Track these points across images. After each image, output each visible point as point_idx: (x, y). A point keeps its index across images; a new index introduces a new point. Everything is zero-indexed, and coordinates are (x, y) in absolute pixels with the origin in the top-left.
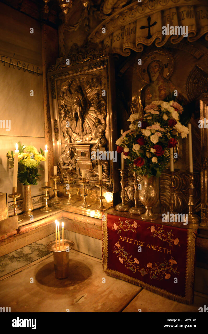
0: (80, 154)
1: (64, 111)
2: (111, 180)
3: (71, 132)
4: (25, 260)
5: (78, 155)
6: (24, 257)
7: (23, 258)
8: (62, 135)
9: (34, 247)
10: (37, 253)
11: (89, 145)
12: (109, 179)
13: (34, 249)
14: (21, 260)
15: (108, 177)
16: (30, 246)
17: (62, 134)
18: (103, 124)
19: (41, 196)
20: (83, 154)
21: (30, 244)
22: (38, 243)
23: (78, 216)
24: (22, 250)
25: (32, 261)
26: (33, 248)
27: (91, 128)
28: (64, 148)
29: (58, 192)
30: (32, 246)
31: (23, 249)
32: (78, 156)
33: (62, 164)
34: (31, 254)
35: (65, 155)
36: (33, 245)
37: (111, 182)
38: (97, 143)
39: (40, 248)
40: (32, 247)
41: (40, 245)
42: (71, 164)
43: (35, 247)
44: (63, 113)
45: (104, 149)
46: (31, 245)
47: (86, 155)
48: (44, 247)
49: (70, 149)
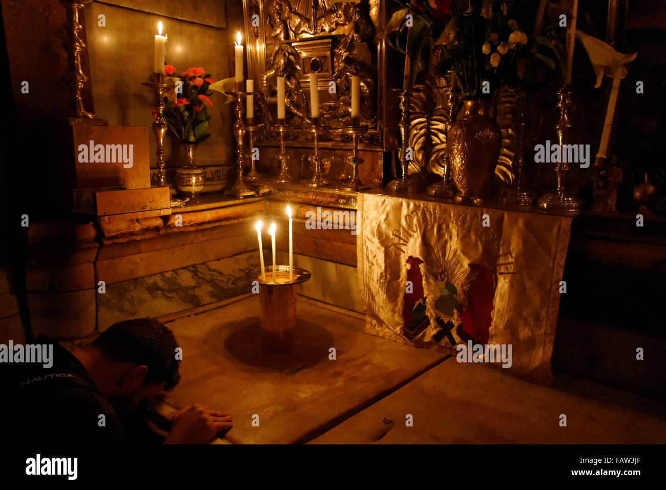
0: (308, 67)
2: (379, 122)
4: (182, 300)
5: (304, 68)
6: (180, 293)
7: (178, 294)
8: (268, 23)
9: (201, 273)
10: (208, 288)
11: (331, 41)
12: (375, 122)
13: (202, 278)
14: (173, 297)
15: (372, 117)
16: (194, 270)
17: (268, 20)
20: (315, 66)
21: (193, 264)
22: (212, 268)
24: (175, 275)
26: (200, 275)
28: (271, 56)
30: (198, 271)
31: (177, 274)
32: (305, 73)
33: (266, 94)
34: (196, 289)
35: (274, 71)
36: (201, 269)
37: (378, 128)
38: (348, 36)
39: (215, 278)
40: (198, 273)
41: (216, 273)
42: (288, 94)
43: (205, 274)
45: (365, 46)
46: (197, 268)
47: (322, 67)
48: (225, 280)
49: (285, 55)
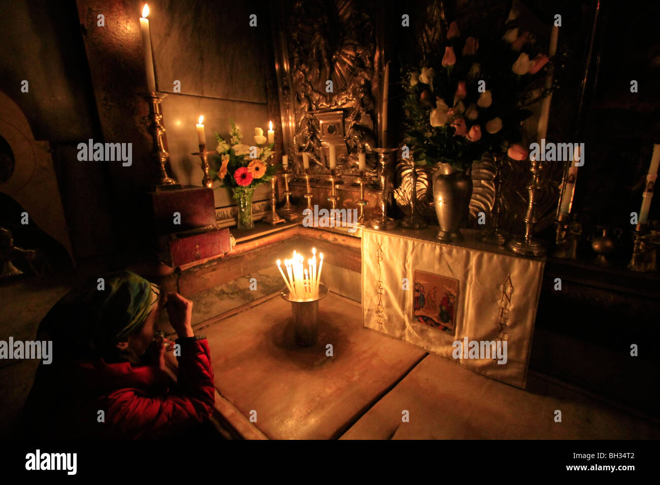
0: (326, 131)
1: (298, 52)
3: (311, 91)
4: (241, 298)
5: (323, 131)
6: (240, 293)
7: (238, 295)
8: (296, 98)
11: (342, 112)
12: (377, 172)
14: (235, 297)
17: (296, 96)
18: (368, 70)
19: (265, 203)
20: (331, 130)
21: (249, 275)
22: (261, 274)
23: (323, 233)
24: (236, 282)
25: (253, 300)
27: (346, 80)
28: (299, 122)
29: (290, 197)
32: (323, 134)
33: (296, 149)
35: (301, 134)
36: (254, 276)
38: (355, 108)
39: (264, 280)
41: (265, 277)
42: (311, 149)
44: (297, 55)
45: (368, 117)
46: (251, 275)
47: (336, 131)
48: (271, 280)
49: (309, 123)
